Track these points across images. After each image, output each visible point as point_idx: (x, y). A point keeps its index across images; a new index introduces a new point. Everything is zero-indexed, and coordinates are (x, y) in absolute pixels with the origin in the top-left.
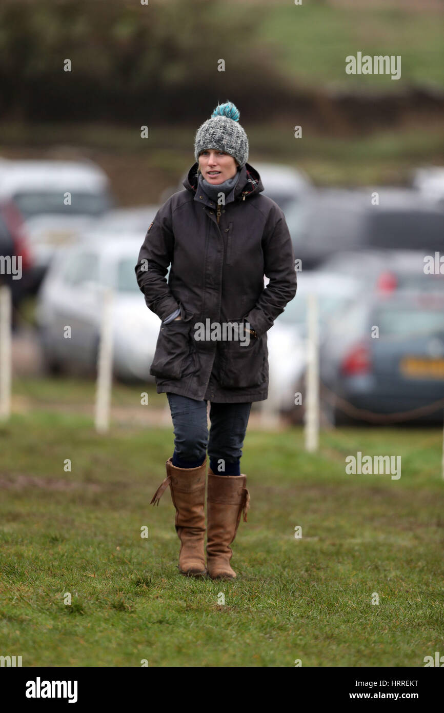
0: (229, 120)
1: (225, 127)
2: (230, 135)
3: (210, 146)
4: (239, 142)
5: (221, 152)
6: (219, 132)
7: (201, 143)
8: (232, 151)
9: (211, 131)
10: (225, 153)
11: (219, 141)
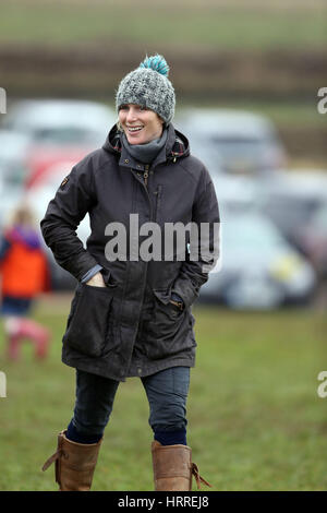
0: (153, 72)
1: (147, 80)
2: (153, 89)
3: (130, 101)
4: (164, 97)
5: (143, 107)
6: (141, 85)
7: (122, 96)
8: (154, 106)
9: (133, 84)
10: (145, 109)
11: (141, 95)
